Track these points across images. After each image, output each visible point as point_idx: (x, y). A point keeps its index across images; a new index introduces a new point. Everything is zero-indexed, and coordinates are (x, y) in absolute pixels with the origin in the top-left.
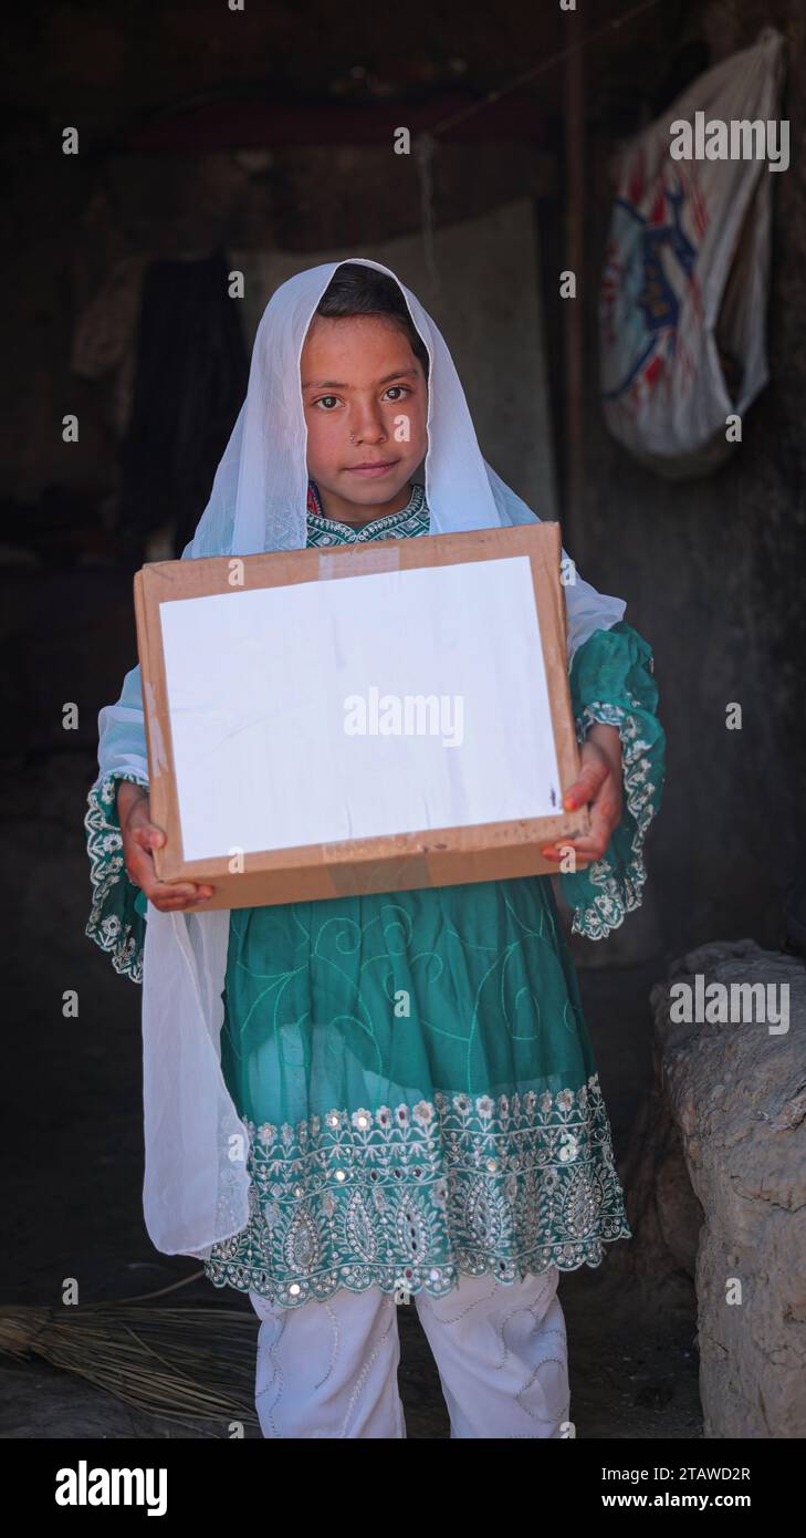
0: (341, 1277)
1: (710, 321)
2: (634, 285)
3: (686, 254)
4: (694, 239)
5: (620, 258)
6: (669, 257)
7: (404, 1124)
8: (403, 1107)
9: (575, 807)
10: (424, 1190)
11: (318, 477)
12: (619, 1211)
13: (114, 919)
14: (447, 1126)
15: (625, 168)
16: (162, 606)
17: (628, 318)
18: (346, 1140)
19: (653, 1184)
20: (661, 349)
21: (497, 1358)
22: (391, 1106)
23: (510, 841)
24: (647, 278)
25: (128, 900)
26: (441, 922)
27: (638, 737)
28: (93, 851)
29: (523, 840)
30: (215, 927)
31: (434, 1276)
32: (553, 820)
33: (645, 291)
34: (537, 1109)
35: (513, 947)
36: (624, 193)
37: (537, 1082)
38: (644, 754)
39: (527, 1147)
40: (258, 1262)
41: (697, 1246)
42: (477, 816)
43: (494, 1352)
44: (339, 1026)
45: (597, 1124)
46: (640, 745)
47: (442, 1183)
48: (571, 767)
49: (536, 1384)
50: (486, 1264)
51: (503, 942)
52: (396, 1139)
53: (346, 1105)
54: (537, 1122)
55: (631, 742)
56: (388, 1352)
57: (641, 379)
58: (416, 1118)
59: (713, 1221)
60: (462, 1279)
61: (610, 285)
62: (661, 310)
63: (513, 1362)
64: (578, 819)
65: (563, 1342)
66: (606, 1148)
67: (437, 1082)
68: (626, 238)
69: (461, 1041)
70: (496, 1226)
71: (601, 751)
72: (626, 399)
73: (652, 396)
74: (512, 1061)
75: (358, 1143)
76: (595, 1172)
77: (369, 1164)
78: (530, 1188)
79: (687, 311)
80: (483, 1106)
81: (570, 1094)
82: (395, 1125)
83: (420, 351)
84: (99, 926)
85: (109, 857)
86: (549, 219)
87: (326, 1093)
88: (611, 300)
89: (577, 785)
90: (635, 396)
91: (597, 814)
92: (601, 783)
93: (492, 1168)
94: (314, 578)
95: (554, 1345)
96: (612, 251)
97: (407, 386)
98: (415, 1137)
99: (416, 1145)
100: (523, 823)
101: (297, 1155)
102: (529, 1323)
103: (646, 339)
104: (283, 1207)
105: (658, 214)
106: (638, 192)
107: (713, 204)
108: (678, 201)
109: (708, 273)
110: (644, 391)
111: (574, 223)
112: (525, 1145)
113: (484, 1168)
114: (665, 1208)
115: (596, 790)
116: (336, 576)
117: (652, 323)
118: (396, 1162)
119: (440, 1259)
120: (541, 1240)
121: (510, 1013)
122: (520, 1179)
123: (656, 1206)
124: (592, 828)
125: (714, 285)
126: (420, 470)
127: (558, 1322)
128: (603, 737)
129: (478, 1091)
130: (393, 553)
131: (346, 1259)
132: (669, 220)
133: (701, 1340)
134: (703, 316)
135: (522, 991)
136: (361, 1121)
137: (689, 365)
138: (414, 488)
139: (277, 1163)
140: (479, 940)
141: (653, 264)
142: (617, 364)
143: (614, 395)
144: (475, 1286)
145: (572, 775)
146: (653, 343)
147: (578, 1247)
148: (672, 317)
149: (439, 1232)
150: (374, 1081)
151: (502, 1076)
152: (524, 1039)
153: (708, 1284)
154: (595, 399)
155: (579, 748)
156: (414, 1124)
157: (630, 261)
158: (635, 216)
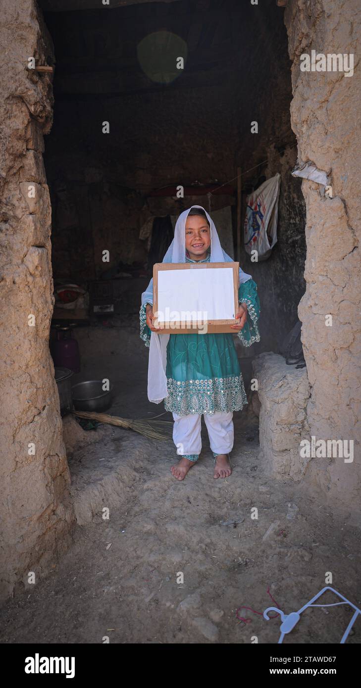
0: (190, 411)
1: (266, 229)
2: (251, 222)
3: (261, 216)
4: (263, 214)
5: (248, 217)
6: (258, 217)
7: (206, 383)
8: (206, 380)
9: (238, 318)
10: (209, 396)
11: (188, 249)
12: (246, 399)
13: (146, 335)
14: (214, 383)
15: (249, 199)
16: (159, 272)
17: (249, 229)
18: (194, 385)
19: (251, 399)
20: (256, 235)
21: (220, 429)
22: (204, 380)
23: (224, 324)
24: (253, 221)
25: (148, 330)
26: (213, 341)
27: (251, 304)
28: (141, 318)
29: (226, 324)
30: (166, 338)
31: (211, 412)
32: (233, 320)
33: (253, 223)
34: (231, 381)
35: (227, 349)
36: (249, 204)
37: (231, 375)
38: (253, 307)
39: (229, 388)
40: (175, 407)
41: (259, 410)
42: (217, 318)
43: (219, 428)
44: (193, 363)
45: (242, 382)
46: (251, 306)
47: (213, 395)
48: (237, 310)
49: (228, 435)
50: (221, 410)
51: (225, 348)
52: (204, 386)
53: (194, 378)
54: (231, 383)
55: (249, 305)
56: (199, 428)
57: (252, 241)
58: (209, 382)
59: (263, 406)
60: (216, 412)
61: (246, 222)
62: (256, 227)
63: (223, 430)
64: (238, 321)
65: (233, 428)
66: (243, 386)
67: (213, 376)
68: (249, 213)
69: (217, 368)
70: (223, 404)
71: (243, 308)
72: (249, 245)
73: (254, 244)
74: (226, 371)
75: (196, 386)
76: (242, 392)
77: (199, 390)
78: (230, 396)
79: (261, 227)
80: (221, 380)
81: (238, 377)
82: (204, 383)
83: (208, 223)
84: (143, 336)
85: (144, 320)
86: (234, 209)
87: (190, 375)
88: (246, 225)
89: (239, 314)
90: (251, 244)
91: (242, 319)
92: (243, 313)
93: (222, 392)
94: (190, 269)
95: (232, 428)
96: (247, 216)
97: (206, 230)
98: (208, 386)
99: (208, 388)
100: (227, 320)
101: (185, 387)
102: (227, 424)
103: (253, 233)
104: (181, 397)
105: (256, 208)
106: (252, 204)
107: (267, 207)
108: (260, 206)
109: (265, 220)
110: (253, 243)
111: (239, 211)
112: (228, 387)
113: (221, 392)
114: (254, 404)
115: (242, 315)
116: (193, 268)
117: (254, 230)
118: (204, 390)
119: (212, 409)
120: (232, 405)
121: (226, 362)
122: (228, 394)
123: (252, 404)
124: (241, 323)
125: (267, 222)
126: (210, 248)
127: (232, 424)
128: (243, 305)
129: (220, 377)
130: (206, 265)
131: (191, 408)
132: (258, 210)
133: (260, 429)
134: (264, 229)
135: (228, 358)
136: (197, 382)
137: (261, 238)
138: (208, 252)
139: (180, 389)
140: (221, 348)
141: (255, 218)
142: (247, 238)
143: (247, 244)
144: (218, 414)
145: (237, 312)
146: (254, 234)
147: (238, 407)
148: (258, 229)
149: (212, 404)
150: (199, 375)
151: (224, 374)
152: (229, 367)
153: (261, 418)
154: (243, 245)
155: (239, 307)
156: (208, 383)
157: (250, 217)
158: (251, 209)
